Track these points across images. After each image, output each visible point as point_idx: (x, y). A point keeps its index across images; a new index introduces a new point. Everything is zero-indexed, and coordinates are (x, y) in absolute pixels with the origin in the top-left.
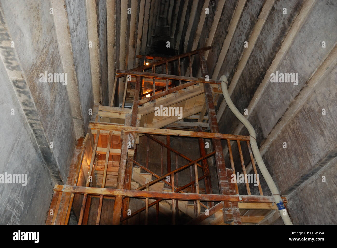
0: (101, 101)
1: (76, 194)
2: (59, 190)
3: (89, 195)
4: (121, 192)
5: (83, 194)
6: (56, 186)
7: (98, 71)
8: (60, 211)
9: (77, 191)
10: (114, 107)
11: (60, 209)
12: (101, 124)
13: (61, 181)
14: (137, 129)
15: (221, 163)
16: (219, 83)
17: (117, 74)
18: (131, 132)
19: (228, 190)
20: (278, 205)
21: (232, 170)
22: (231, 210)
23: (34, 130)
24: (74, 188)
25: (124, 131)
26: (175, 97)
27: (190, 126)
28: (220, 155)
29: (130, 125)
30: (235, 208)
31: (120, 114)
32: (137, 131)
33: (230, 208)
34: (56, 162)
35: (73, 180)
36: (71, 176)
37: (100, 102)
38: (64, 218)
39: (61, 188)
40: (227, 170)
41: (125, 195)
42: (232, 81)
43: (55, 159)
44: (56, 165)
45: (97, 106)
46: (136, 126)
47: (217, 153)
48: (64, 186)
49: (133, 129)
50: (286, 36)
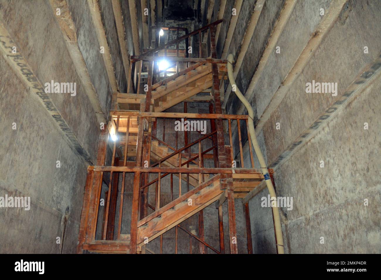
0: (119, 89)
1: (104, 172)
2: (91, 170)
3: (115, 172)
4: (139, 169)
5: (110, 172)
6: (89, 167)
7: (112, 69)
8: (94, 186)
9: (105, 170)
10: (130, 94)
11: (94, 184)
12: (120, 111)
13: (92, 163)
14: (150, 114)
15: (221, 141)
16: (226, 62)
17: (131, 60)
18: (146, 117)
19: (225, 164)
20: (265, 176)
21: (230, 146)
22: (226, 180)
23: (69, 138)
24: (103, 168)
25: (140, 116)
26: (184, 79)
27: (202, 101)
28: (220, 133)
29: (144, 110)
30: (230, 179)
31: (136, 99)
32: (150, 116)
33: (225, 179)
34: (87, 153)
35: (101, 161)
36: (100, 158)
37: (118, 91)
38: (97, 191)
39: (92, 168)
40: (226, 147)
41: (142, 171)
42: (237, 61)
43: (85, 152)
44: (87, 155)
45: (116, 94)
46: (149, 112)
47: (218, 132)
48: (95, 167)
49: (146, 114)
50: (271, 37)
